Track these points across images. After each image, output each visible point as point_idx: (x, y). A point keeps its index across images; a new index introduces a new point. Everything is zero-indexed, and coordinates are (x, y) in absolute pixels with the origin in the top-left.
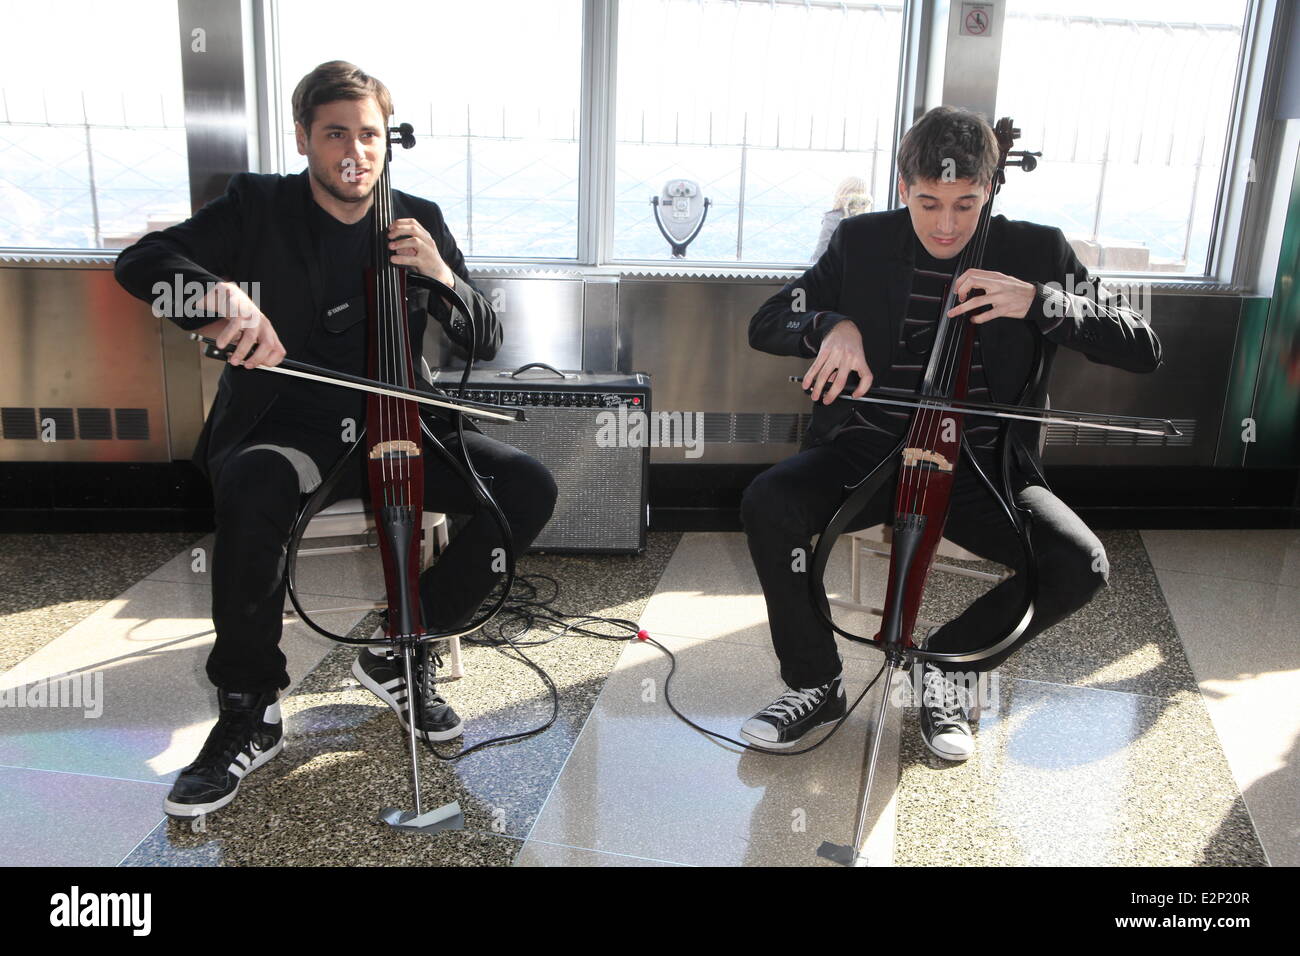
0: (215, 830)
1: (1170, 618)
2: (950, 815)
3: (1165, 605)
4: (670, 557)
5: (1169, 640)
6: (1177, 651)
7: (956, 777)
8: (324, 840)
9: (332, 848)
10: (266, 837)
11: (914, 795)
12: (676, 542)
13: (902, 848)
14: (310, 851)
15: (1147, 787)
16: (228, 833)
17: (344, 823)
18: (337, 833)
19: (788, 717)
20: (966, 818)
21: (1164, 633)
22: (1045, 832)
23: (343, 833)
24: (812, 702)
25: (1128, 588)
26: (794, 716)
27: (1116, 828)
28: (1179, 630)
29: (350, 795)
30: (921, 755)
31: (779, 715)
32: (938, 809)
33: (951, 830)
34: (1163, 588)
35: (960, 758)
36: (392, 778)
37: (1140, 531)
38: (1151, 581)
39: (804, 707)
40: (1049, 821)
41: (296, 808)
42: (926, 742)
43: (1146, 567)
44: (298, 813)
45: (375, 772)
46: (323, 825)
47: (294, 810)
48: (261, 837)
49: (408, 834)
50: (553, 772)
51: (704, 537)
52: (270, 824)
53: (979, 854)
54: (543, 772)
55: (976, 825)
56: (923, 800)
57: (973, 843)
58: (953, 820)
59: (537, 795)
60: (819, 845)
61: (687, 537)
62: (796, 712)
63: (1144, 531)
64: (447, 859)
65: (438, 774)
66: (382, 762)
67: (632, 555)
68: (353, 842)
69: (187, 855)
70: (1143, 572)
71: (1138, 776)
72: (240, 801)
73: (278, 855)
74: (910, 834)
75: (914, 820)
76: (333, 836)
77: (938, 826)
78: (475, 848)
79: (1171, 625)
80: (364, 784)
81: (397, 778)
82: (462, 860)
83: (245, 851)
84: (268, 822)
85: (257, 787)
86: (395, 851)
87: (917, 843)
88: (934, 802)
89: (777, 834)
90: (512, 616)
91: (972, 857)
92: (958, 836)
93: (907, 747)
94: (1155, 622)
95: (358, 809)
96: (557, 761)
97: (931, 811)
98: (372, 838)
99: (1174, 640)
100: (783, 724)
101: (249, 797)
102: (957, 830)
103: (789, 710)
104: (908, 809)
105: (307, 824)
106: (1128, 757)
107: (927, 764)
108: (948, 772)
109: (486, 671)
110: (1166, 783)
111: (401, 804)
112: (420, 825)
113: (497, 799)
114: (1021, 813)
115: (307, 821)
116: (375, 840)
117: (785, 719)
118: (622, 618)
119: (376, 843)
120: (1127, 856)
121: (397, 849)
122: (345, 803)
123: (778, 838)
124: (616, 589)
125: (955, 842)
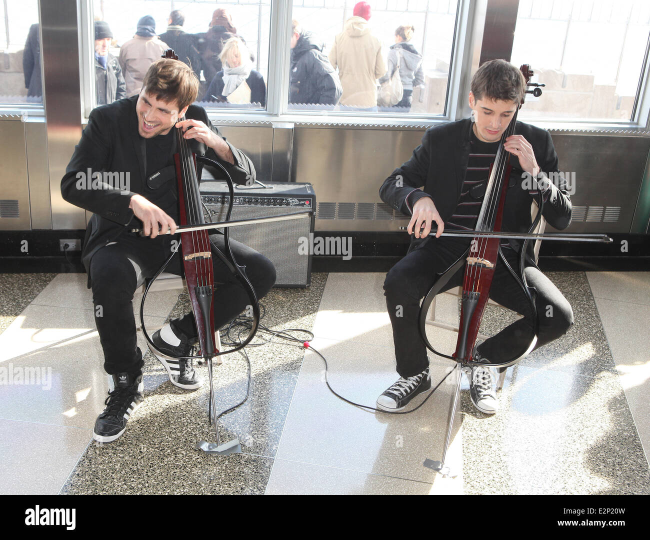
0: (115, 454)
1: (602, 329)
2: (489, 444)
3: (600, 321)
4: (323, 289)
5: (601, 343)
6: (606, 350)
7: (491, 423)
8: (172, 459)
9: (177, 463)
10: (142, 458)
11: (470, 433)
12: (325, 279)
13: (466, 462)
14: (166, 465)
15: (590, 429)
16: (122, 455)
17: (180, 450)
18: (177, 455)
19: (402, 394)
20: (497, 446)
21: (599, 338)
22: (538, 453)
23: (181, 455)
24: (414, 385)
25: (579, 310)
26: (404, 393)
27: (574, 451)
28: (607, 336)
29: (179, 434)
30: (472, 411)
31: (396, 393)
32: (483, 441)
33: (490, 452)
34: (599, 310)
35: (492, 413)
36: (199, 424)
37: (586, 272)
38: (592, 305)
39: (410, 388)
40: (540, 447)
41: (153, 441)
42: (474, 404)
43: (589, 296)
44: (155, 444)
45: (189, 421)
46: (169, 451)
47: (152, 442)
48: (139, 457)
49: (214, 455)
50: (282, 421)
51: (340, 275)
52: (142, 450)
53: (505, 465)
54: (276, 421)
55: (502, 449)
56: (475, 436)
57: (502, 459)
58: (491, 447)
59: (276, 434)
60: (424, 461)
61: (331, 275)
62: (406, 391)
63: (588, 272)
64: (237, 469)
65: (222, 422)
66: (191, 415)
67: (302, 288)
68: (187, 460)
69: (105, 467)
70: (588, 300)
71: (585, 423)
72: (123, 438)
73: (150, 467)
74: (469, 454)
75: (471, 447)
76: (176, 457)
77: (483, 451)
78: (250, 463)
79: (603, 334)
80: (185, 428)
81: (201, 424)
82: (245, 470)
83: (133, 465)
84: (140, 449)
85: (129, 430)
86: (209, 465)
87: (474, 459)
88: (480, 437)
89: (402, 454)
90: (243, 327)
91: (501, 467)
92: (494, 455)
93: (464, 406)
94: (594, 331)
95: (185, 442)
96: (283, 415)
97: (479, 442)
98: (196, 457)
99: (605, 343)
100: (399, 398)
101: (127, 436)
102: (493, 452)
103: (402, 390)
104: (468, 440)
105: (161, 450)
106: (580, 412)
107: (475, 415)
108: (487, 420)
109: (235, 361)
110: (600, 427)
111: (207, 439)
112: (220, 451)
113: (256, 436)
114: (525, 443)
115: (161, 449)
116: (198, 459)
117: (400, 395)
118: (303, 328)
119: (199, 460)
120: (579, 467)
121: (210, 463)
122: (177, 439)
123: (403, 457)
124: (296, 310)
125: (492, 459)
